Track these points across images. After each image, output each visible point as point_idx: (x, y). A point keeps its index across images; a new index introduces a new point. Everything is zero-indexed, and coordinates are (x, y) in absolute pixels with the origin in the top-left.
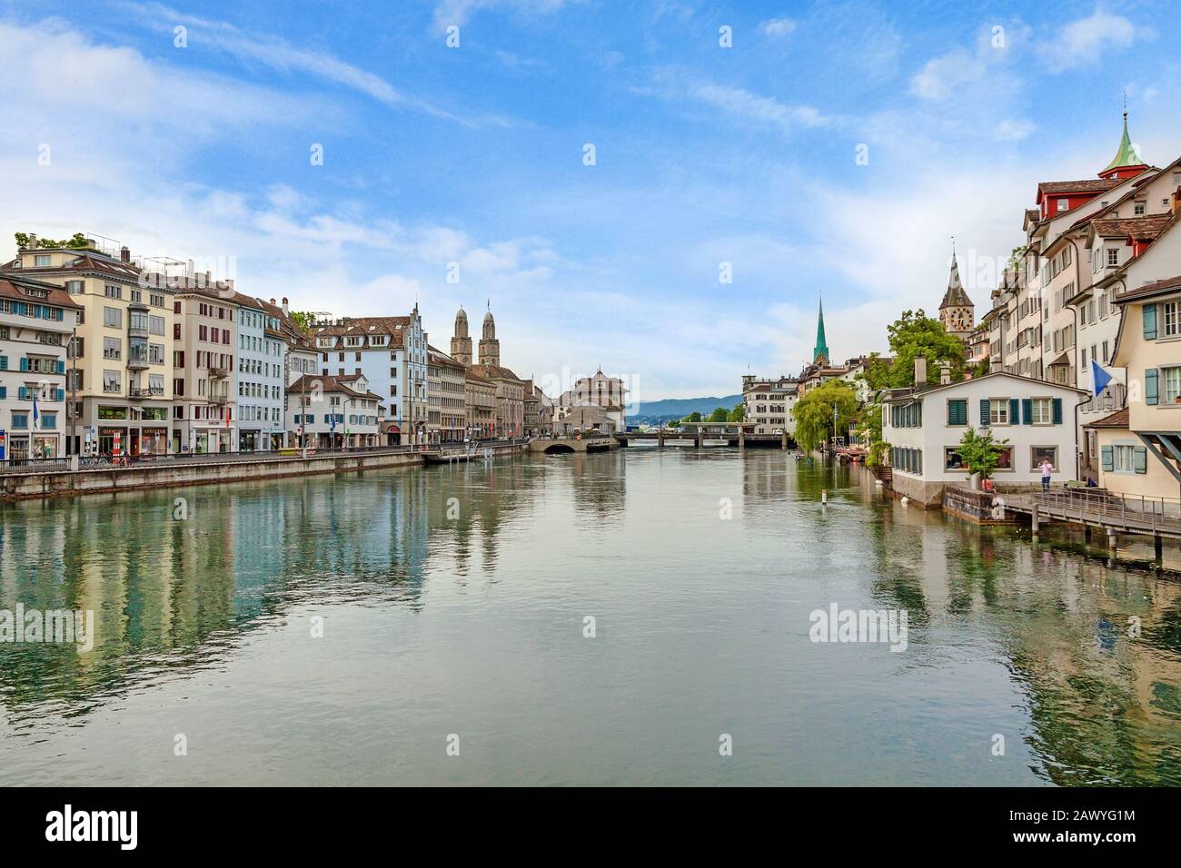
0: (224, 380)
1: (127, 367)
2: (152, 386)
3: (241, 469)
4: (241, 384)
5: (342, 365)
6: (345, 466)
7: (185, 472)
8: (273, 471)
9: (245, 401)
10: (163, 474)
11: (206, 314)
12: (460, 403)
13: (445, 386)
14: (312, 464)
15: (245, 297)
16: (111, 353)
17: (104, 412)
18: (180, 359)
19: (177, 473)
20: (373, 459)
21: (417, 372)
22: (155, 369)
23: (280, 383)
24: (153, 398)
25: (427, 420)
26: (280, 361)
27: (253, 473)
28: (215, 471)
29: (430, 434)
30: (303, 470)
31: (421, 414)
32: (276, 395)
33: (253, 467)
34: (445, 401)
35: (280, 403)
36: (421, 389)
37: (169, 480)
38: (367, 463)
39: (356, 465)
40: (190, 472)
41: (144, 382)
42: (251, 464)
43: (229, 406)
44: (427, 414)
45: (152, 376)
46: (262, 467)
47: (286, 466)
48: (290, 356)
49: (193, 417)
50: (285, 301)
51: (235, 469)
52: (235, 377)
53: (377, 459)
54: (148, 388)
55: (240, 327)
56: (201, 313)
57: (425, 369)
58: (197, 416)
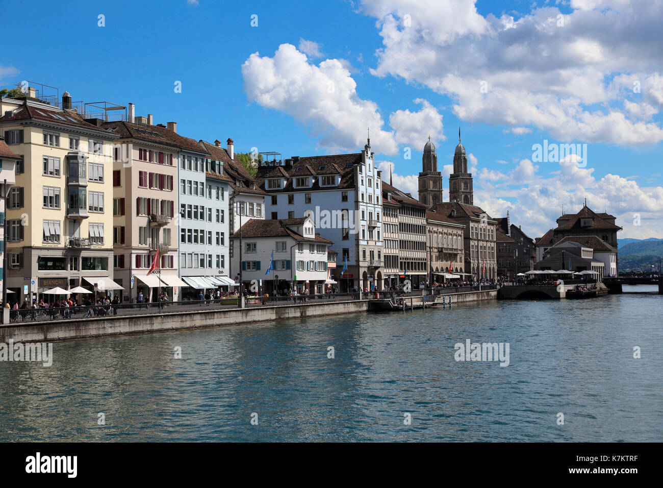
0: (165, 227)
1: (66, 217)
2: (92, 235)
3: (176, 319)
4: (183, 230)
5: (291, 208)
6: (287, 316)
7: (117, 324)
8: (209, 322)
9: (187, 247)
10: (94, 326)
11: (145, 159)
12: (421, 246)
13: (403, 227)
14: (251, 313)
15: (186, 140)
16: (50, 201)
17: (44, 263)
18: (121, 207)
19: (110, 325)
20: (317, 308)
21: (371, 214)
22: (94, 217)
23: (224, 228)
24: (92, 247)
25: (382, 264)
26: (224, 205)
27: (188, 324)
28: (148, 322)
29: (386, 280)
30: (241, 321)
31: (376, 258)
32: (219, 241)
33: (188, 318)
34: (403, 244)
35: (224, 250)
36: (375, 232)
37: (101, 332)
38: (311, 312)
39: (298, 314)
40: (122, 324)
41: (84, 231)
42: (186, 315)
43: (170, 254)
44: (382, 259)
45: (92, 225)
46: (198, 317)
47: (222, 315)
48: (235, 200)
49: (134, 266)
50: (230, 142)
51: (169, 320)
52: (177, 223)
53: (321, 308)
54: (88, 237)
55: (182, 171)
56: (141, 158)
57: (379, 210)
58: (138, 265)
